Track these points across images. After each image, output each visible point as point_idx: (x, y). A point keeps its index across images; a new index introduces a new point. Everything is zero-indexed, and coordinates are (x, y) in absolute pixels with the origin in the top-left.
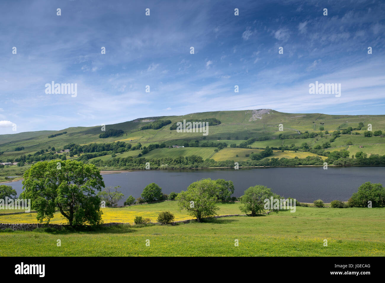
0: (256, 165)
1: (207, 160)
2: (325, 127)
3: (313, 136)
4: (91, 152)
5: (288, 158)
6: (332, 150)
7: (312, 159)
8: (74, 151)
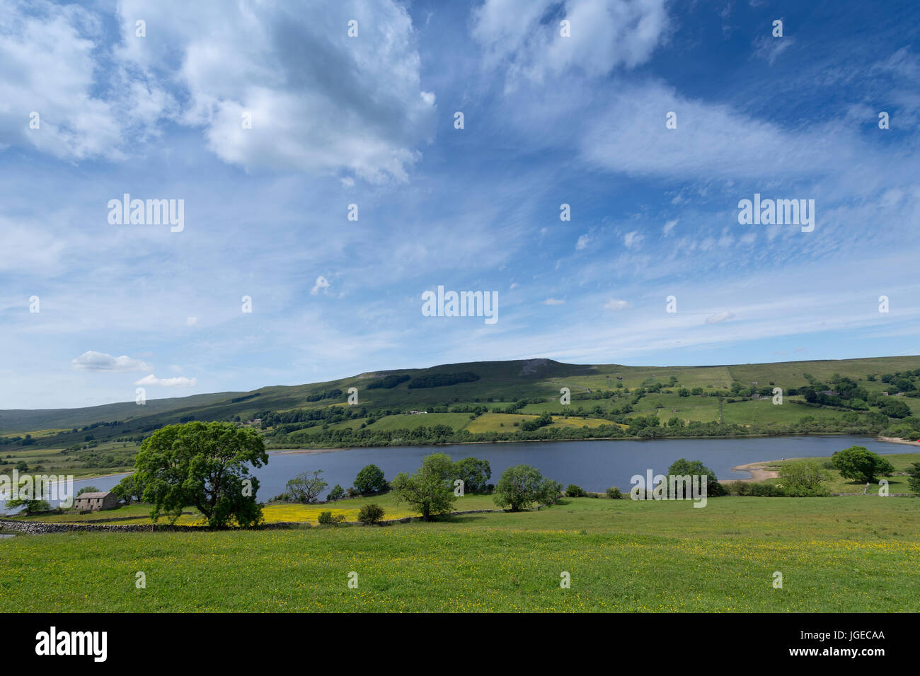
0: (529, 439)
1: (460, 431)
2: (624, 383)
3: (608, 396)
4: (294, 422)
5: (574, 428)
6: (634, 416)
7: (608, 429)
8: (267, 421)
